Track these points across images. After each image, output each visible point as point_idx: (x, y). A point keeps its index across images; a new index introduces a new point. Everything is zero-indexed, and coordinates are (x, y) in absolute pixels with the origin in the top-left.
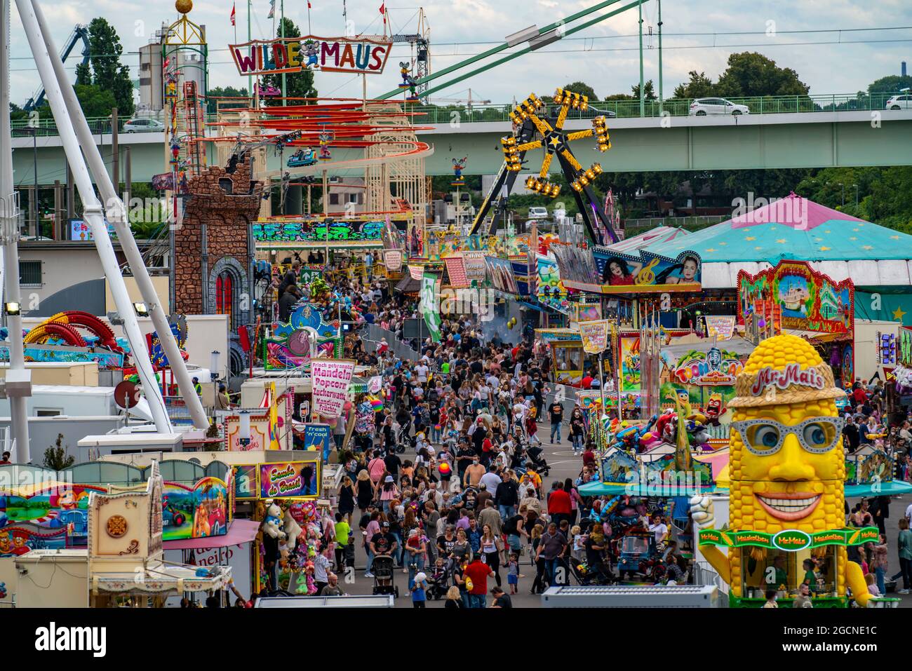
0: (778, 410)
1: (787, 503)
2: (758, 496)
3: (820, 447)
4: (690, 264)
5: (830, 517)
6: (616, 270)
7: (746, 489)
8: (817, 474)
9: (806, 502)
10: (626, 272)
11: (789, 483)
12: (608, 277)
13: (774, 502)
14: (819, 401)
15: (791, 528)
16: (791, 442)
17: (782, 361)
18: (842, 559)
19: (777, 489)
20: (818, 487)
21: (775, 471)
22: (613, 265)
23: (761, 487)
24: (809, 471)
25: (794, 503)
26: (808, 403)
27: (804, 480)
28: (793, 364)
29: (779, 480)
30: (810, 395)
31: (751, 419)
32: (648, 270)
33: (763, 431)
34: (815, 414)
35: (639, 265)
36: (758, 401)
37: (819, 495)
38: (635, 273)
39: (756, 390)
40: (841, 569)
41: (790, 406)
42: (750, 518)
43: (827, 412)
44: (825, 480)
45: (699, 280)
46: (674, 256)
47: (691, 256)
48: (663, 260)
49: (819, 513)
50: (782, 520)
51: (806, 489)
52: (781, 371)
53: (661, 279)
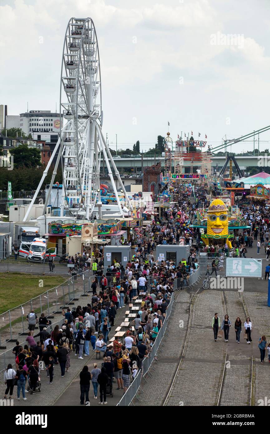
0: (216, 213)
1: (217, 230)
2: (212, 228)
3: (224, 220)
4: (242, 184)
5: (225, 233)
6: (228, 185)
7: (210, 227)
8: (223, 225)
9: (220, 230)
10: (230, 186)
11: (217, 226)
12: (227, 186)
13: (215, 230)
14: (223, 211)
15: (217, 234)
16: (218, 219)
17: (217, 204)
18: (227, 240)
19: (215, 227)
20: (223, 227)
21: (215, 224)
22: (228, 184)
23: (212, 227)
24: (221, 224)
25: (218, 230)
26: (221, 212)
27: (220, 226)
28: (219, 205)
29: (216, 226)
30: (222, 210)
31: (211, 214)
32: (234, 185)
33: (213, 217)
34: (223, 214)
35: (233, 184)
36: (212, 211)
37: (223, 229)
38: (232, 186)
39: (212, 209)
40: (227, 242)
41: (218, 212)
42: (210, 232)
43: (225, 213)
44: (224, 226)
45: (244, 187)
46: (239, 183)
47: (242, 183)
48: (237, 184)
49: (223, 232)
50: (216, 233)
51: (220, 227)
52: (216, 206)
53: (237, 187)
